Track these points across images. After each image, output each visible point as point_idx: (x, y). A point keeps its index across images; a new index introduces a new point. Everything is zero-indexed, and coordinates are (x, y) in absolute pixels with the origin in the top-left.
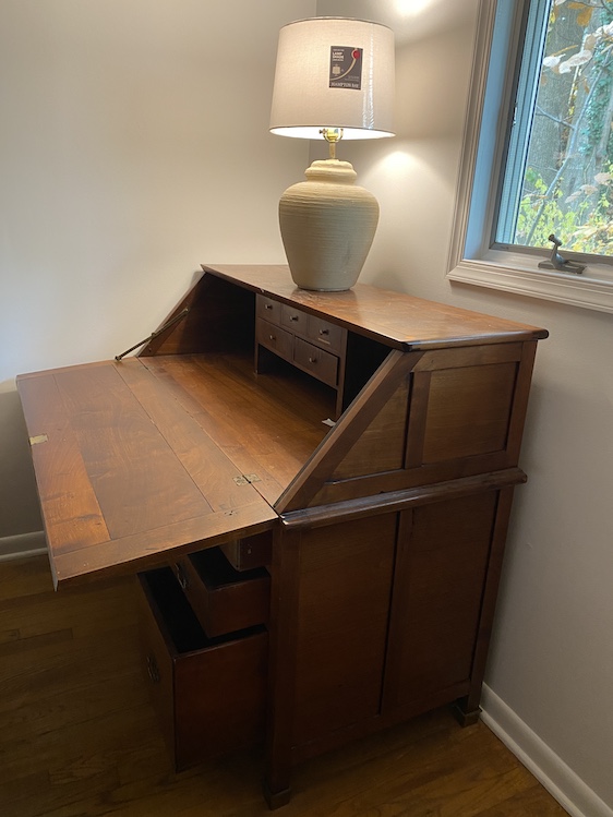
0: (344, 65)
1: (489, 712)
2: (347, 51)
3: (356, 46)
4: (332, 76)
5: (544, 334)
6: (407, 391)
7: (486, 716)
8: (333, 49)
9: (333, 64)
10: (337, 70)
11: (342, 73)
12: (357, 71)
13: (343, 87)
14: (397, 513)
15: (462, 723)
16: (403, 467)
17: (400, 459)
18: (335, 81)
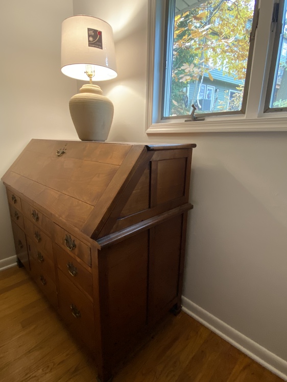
0: (94, 37)
1: (185, 307)
2: (95, 31)
3: (99, 29)
4: (89, 41)
5: (194, 146)
6: (149, 171)
7: (184, 309)
8: (89, 30)
9: (89, 36)
10: (91, 39)
11: (94, 41)
12: (100, 40)
13: (94, 47)
14: (147, 230)
15: (175, 315)
16: (150, 207)
17: (148, 204)
18: (91, 44)
